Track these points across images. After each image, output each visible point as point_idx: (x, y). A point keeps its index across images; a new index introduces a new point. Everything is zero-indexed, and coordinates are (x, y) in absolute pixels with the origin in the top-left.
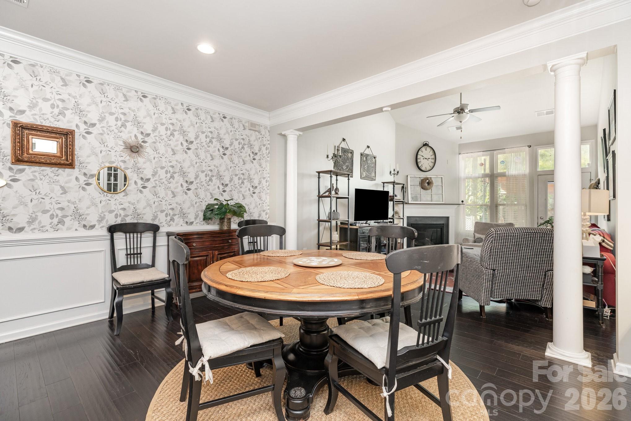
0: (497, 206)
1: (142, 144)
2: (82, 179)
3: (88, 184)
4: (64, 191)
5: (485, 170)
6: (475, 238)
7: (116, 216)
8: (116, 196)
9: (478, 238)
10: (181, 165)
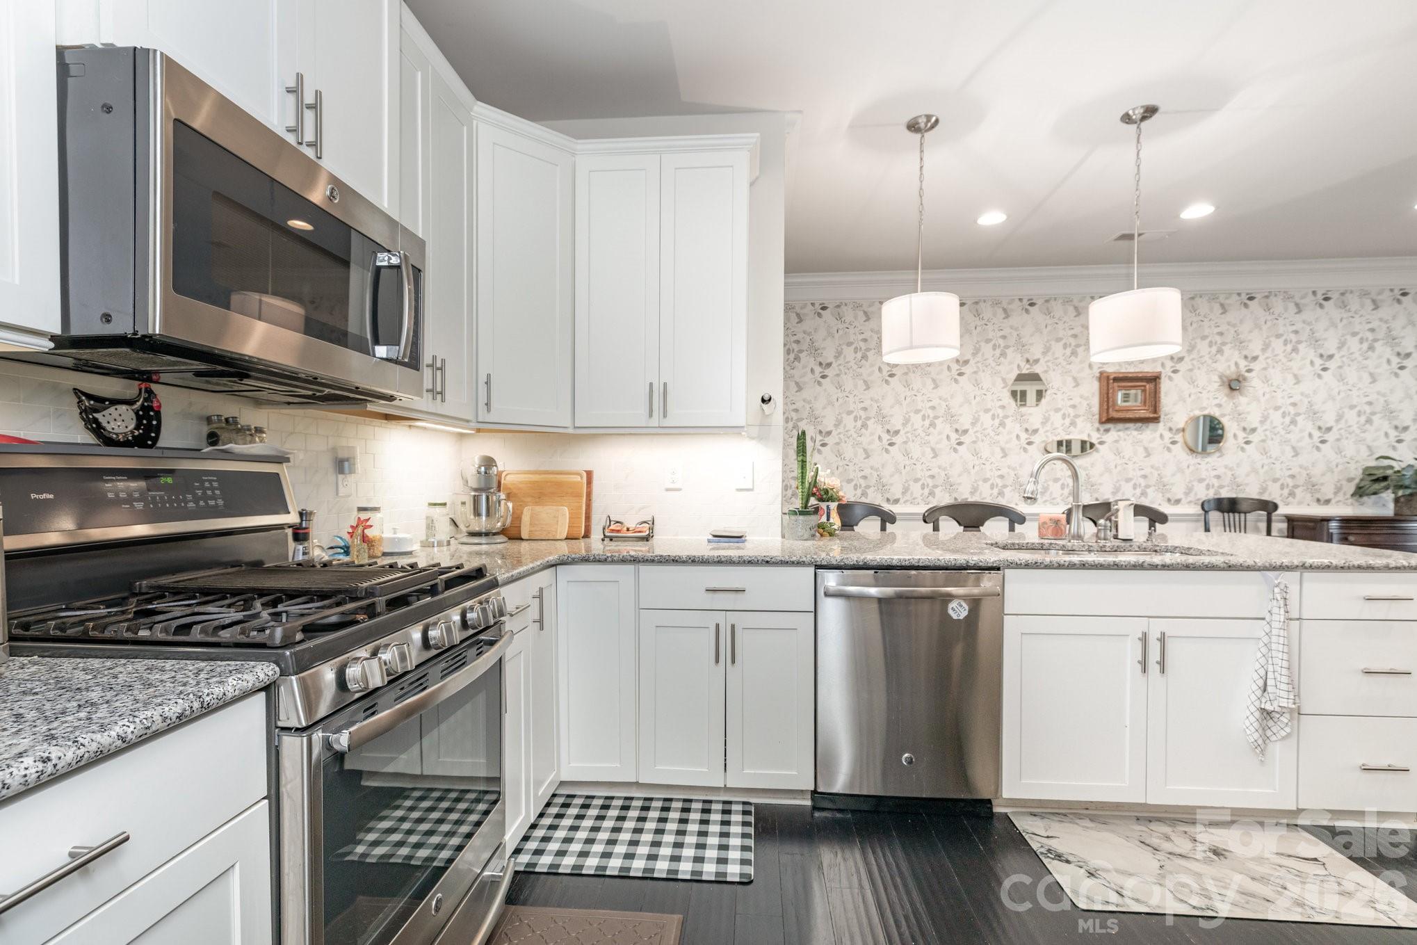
1: (1247, 374)
2: (1167, 435)
3: (1174, 443)
4: (1148, 454)
7: (1208, 487)
8: (1209, 459)
10: (1309, 399)
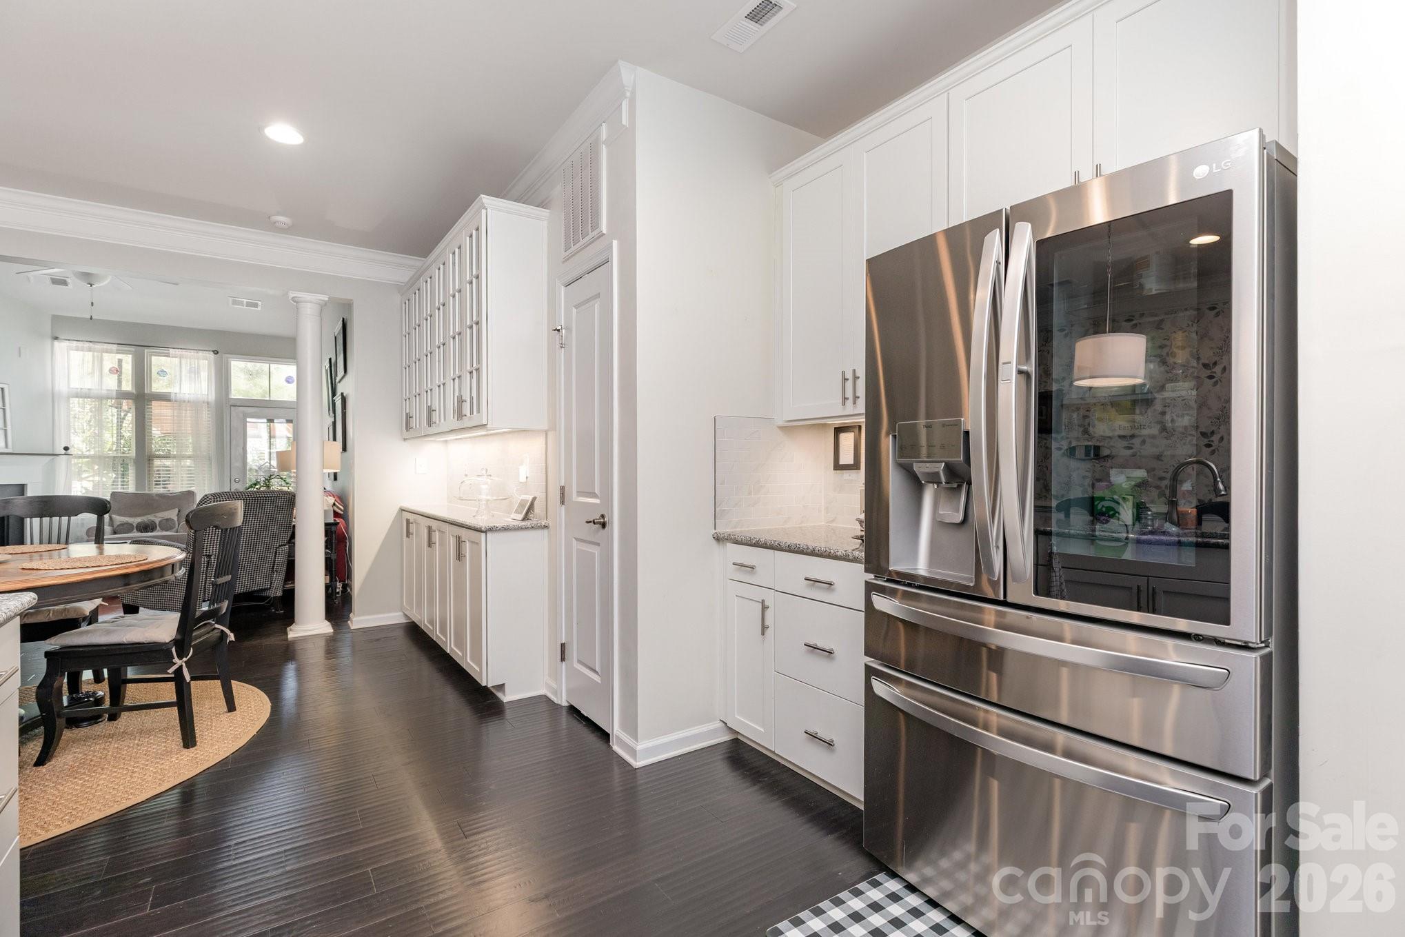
0: (150, 459)
5: (120, 382)
6: (115, 526)
9: (122, 525)
